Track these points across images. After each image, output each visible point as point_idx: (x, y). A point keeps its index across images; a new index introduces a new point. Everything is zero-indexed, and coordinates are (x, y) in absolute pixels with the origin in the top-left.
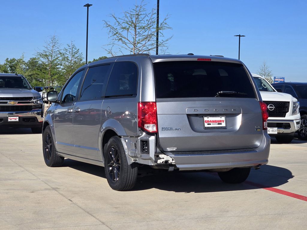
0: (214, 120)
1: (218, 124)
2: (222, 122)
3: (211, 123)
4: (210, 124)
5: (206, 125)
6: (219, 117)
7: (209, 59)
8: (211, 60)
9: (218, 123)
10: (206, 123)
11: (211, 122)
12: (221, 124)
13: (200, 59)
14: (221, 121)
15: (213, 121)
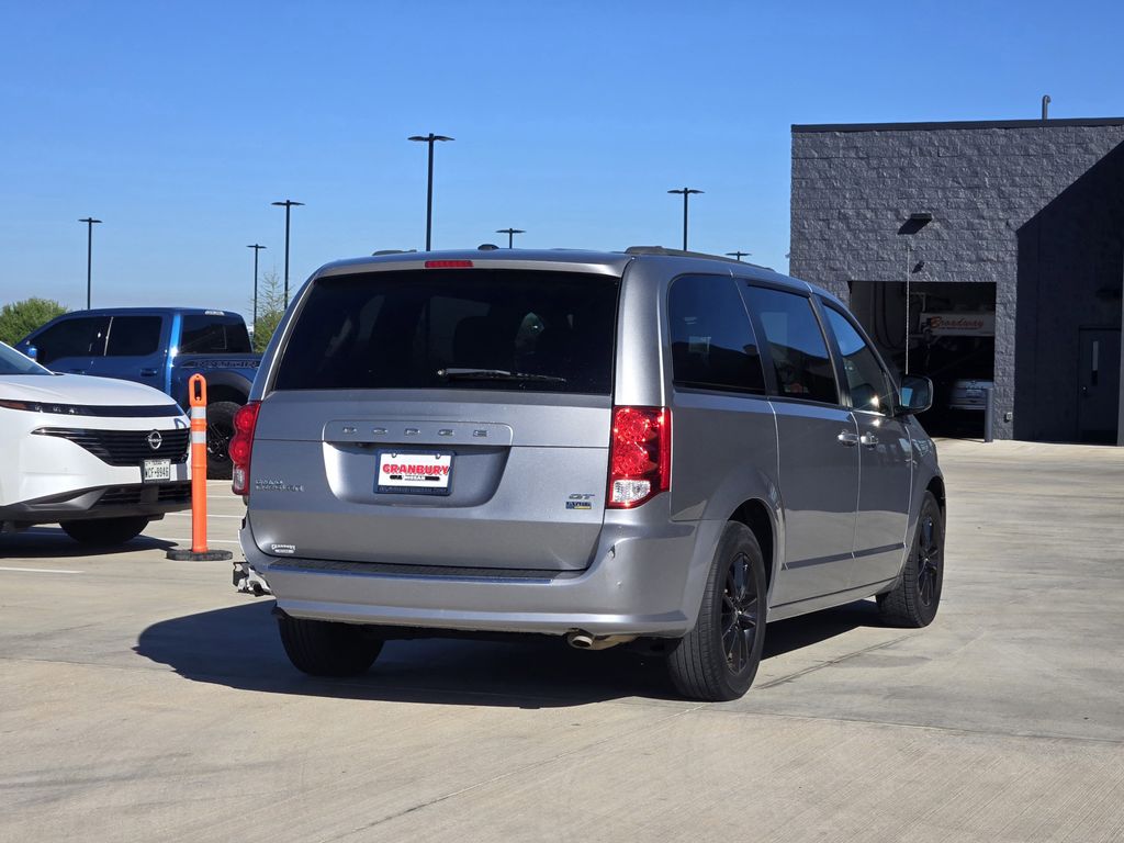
0: (416, 464)
1: (427, 478)
2: (442, 472)
3: (403, 474)
4: (400, 478)
5: (385, 480)
6: (431, 454)
7: (464, 263)
8: (470, 263)
9: (426, 475)
10: (386, 471)
11: (405, 471)
12: (437, 479)
13: (433, 264)
14: (437, 469)
15: (412, 469)
